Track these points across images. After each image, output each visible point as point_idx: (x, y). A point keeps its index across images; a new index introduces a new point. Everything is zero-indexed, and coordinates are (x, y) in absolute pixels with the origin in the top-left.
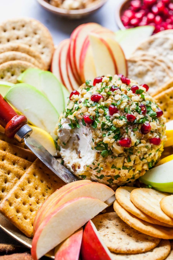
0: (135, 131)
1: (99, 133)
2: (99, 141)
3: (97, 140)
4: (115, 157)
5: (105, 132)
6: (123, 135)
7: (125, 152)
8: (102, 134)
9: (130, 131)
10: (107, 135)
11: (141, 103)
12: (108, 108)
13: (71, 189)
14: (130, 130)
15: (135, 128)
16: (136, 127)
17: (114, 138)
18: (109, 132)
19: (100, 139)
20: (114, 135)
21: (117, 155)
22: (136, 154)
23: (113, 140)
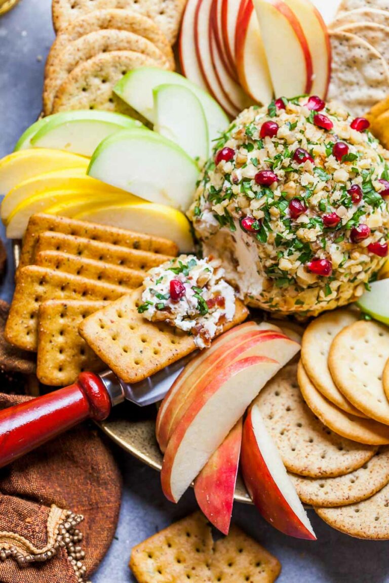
0: (339, 242)
1: (272, 251)
2: (272, 264)
3: (269, 263)
4: (303, 290)
5: (283, 250)
6: (315, 253)
7: (320, 281)
8: (277, 252)
9: (329, 243)
10: (286, 253)
11: (351, 184)
12: (287, 201)
13: (222, 357)
14: (330, 241)
15: (339, 237)
16: (341, 234)
17: (299, 259)
18: (290, 250)
19: (273, 262)
20: (300, 255)
21: (305, 287)
22: (341, 280)
23: (298, 263)
